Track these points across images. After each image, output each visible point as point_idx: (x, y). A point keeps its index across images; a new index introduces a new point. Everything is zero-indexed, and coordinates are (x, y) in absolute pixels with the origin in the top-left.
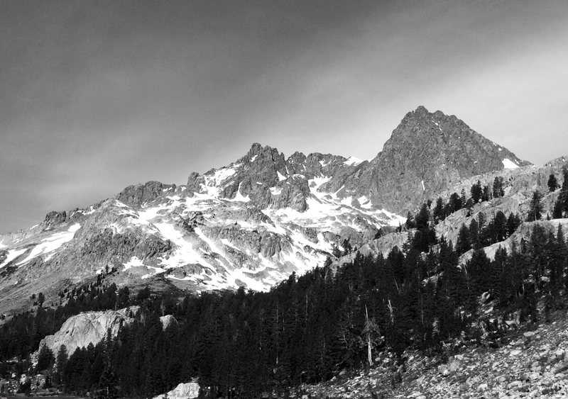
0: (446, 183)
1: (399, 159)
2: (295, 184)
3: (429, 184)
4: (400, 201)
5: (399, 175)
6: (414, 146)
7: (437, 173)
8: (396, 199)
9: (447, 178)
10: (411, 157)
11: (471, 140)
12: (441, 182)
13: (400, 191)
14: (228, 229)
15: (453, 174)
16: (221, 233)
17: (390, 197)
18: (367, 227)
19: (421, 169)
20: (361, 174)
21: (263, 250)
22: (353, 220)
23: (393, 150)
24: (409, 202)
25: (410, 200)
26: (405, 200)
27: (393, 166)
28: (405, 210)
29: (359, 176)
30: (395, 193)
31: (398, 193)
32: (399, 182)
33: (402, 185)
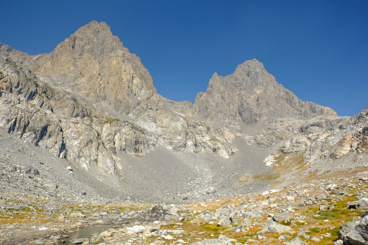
0: (121, 72)
1: (79, 45)
5: (77, 55)
8: (70, 72)
12: (117, 70)
13: (76, 67)
24: (83, 78)
25: (84, 76)
26: (79, 76)
27: (73, 47)
28: (76, 84)
29: (37, 59)
30: (69, 68)
31: (72, 68)
32: (75, 61)
33: (78, 63)
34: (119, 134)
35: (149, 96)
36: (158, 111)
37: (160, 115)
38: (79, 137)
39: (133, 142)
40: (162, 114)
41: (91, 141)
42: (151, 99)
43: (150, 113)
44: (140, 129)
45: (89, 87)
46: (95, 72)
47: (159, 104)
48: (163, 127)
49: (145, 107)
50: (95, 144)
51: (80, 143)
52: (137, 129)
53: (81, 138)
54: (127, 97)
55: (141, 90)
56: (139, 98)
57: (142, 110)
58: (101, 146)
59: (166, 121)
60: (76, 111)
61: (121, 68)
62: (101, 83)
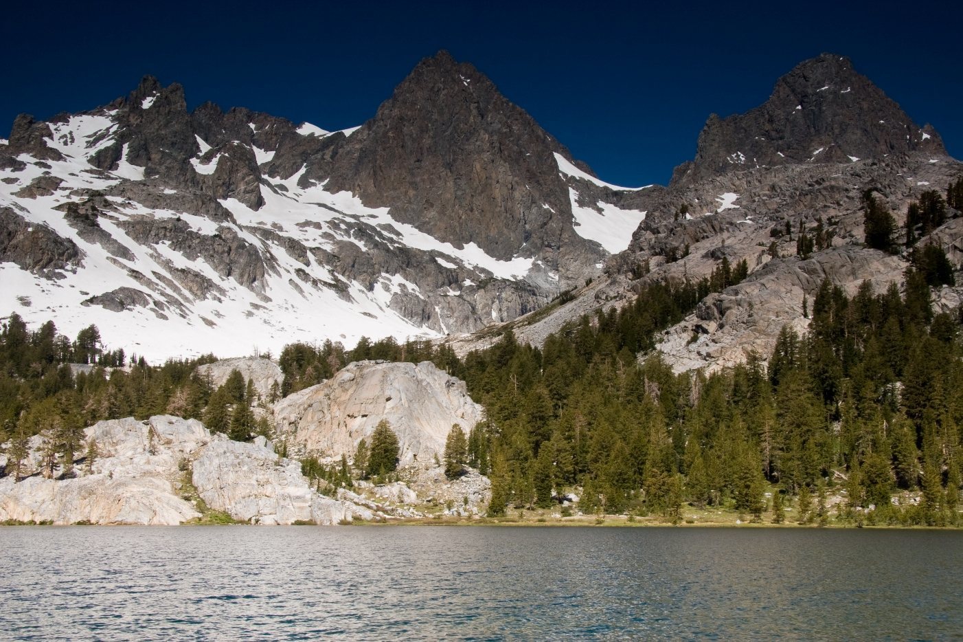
0: (491, 185)
1: (411, 136)
2: (240, 159)
3: (463, 183)
4: (415, 207)
5: (412, 162)
6: (435, 116)
7: (478, 166)
8: (410, 202)
9: (494, 175)
10: (431, 134)
11: (518, 117)
12: (483, 182)
13: (416, 189)
14: (165, 228)
15: (501, 169)
16: (153, 233)
17: (399, 198)
18: (376, 245)
19: (447, 157)
20: (335, 154)
21: (237, 272)
22: (352, 232)
23: (401, 119)
24: (431, 209)
25: (432, 205)
26: (425, 206)
27: (403, 147)
28: (424, 223)
29: (332, 157)
30: (406, 193)
31: (411, 193)
32: (413, 175)
33: (418, 179)
34: (497, 302)
35: (545, 220)
36: (561, 249)
37: (564, 256)
38: (453, 313)
39: (518, 310)
40: (569, 254)
41: (467, 318)
42: (548, 226)
43: (547, 254)
44: (529, 288)
45: (444, 226)
46: (448, 196)
47: (563, 236)
48: (568, 278)
49: (539, 242)
50: (471, 321)
51: (456, 321)
52: (525, 290)
53: (456, 315)
54: (505, 231)
55: (529, 208)
56: (527, 226)
57: (533, 250)
58: (479, 322)
59: (574, 266)
60: (441, 279)
61: (491, 178)
62: (461, 212)
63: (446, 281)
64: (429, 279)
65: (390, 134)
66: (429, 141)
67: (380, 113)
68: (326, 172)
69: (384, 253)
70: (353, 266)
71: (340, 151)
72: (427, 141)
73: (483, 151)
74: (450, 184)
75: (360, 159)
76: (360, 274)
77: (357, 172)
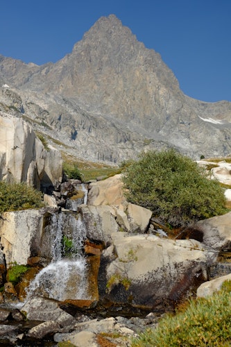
0: (146, 84)
1: (95, 56)
3: (128, 83)
4: (98, 96)
5: (96, 70)
6: (109, 46)
8: (95, 93)
9: (148, 79)
10: (107, 55)
12: (141, 82)
13: (99, 85)
15: (152, 76)
17: (88, 90)
19: (117, 69)
23: (89, 47)
24: (109, 97)
25: (109, 95)
26: (105, 95)
27: (90, 61)
29: (46, 73)
30: (92, 88)
31: (96, 87)
32: (96, 78)
33: (100, 80)
35: (179, 108)
36: (191, 125)
37: (193, 129)
40: (196, 128)
42: (181, 111)
43: (182, 128)
45: (117, 107)
46: (119, 89)
47: (192, 117)
48: (198, 143)
49: (175, 121)
54: (155, 113)
55: (168, 101)
56: (168, 112)
57: (172, 126)
59: (200, 136)
60: (119, 137)
61: (146, 80)
62: (127, 100)
63: (123, 139)
64: (112, 136)
65: (83, 53)
66: (107, 58)
67: (75, 47)
68: (42, 80)
69: (81, 115)
70: (59, 119)
71: (51, 70)
72: (105, 58)
73: (140, 65)
74: (121, 82)
75: (63, 73)
76: (65, 126)
77: (61, 79)
